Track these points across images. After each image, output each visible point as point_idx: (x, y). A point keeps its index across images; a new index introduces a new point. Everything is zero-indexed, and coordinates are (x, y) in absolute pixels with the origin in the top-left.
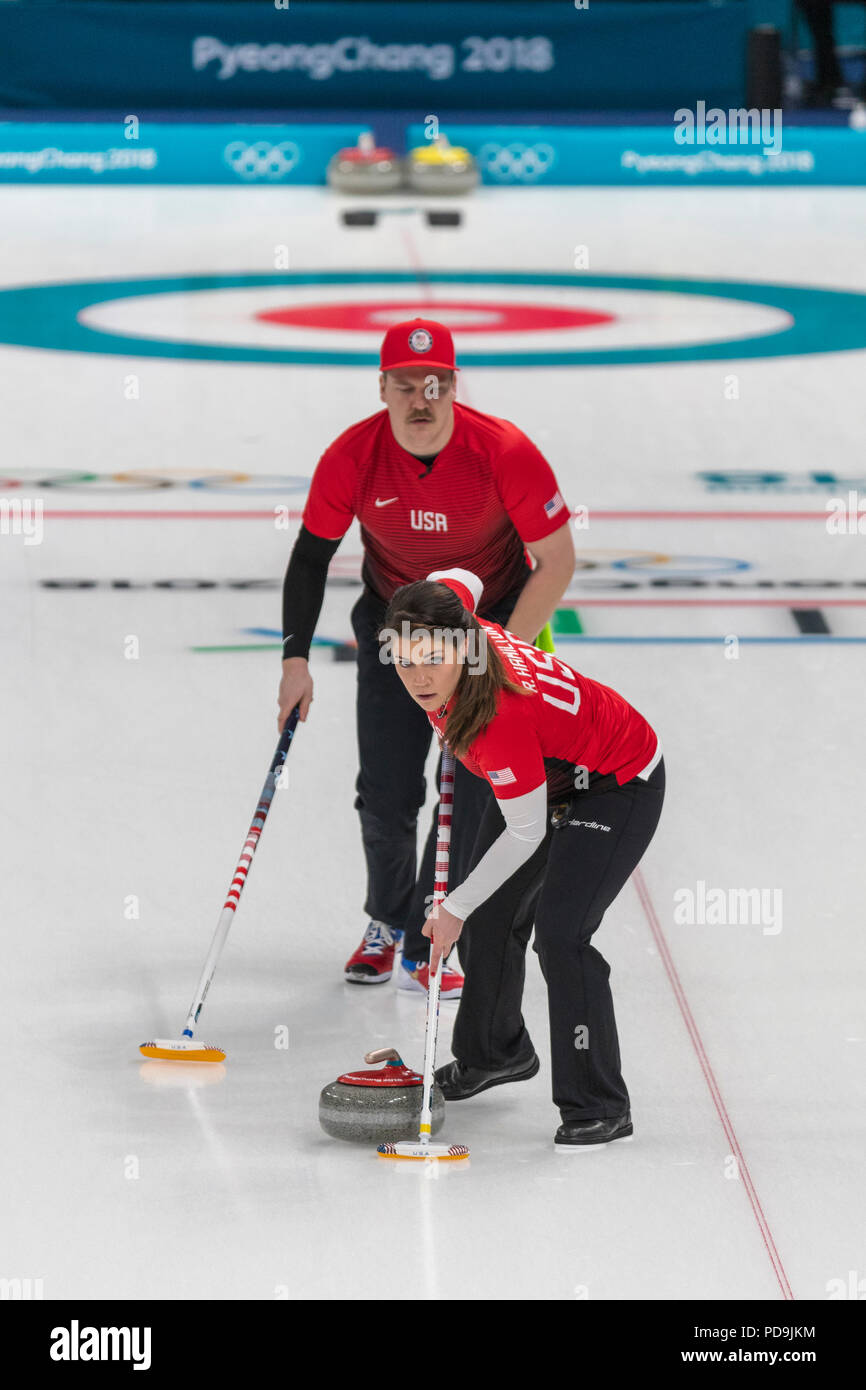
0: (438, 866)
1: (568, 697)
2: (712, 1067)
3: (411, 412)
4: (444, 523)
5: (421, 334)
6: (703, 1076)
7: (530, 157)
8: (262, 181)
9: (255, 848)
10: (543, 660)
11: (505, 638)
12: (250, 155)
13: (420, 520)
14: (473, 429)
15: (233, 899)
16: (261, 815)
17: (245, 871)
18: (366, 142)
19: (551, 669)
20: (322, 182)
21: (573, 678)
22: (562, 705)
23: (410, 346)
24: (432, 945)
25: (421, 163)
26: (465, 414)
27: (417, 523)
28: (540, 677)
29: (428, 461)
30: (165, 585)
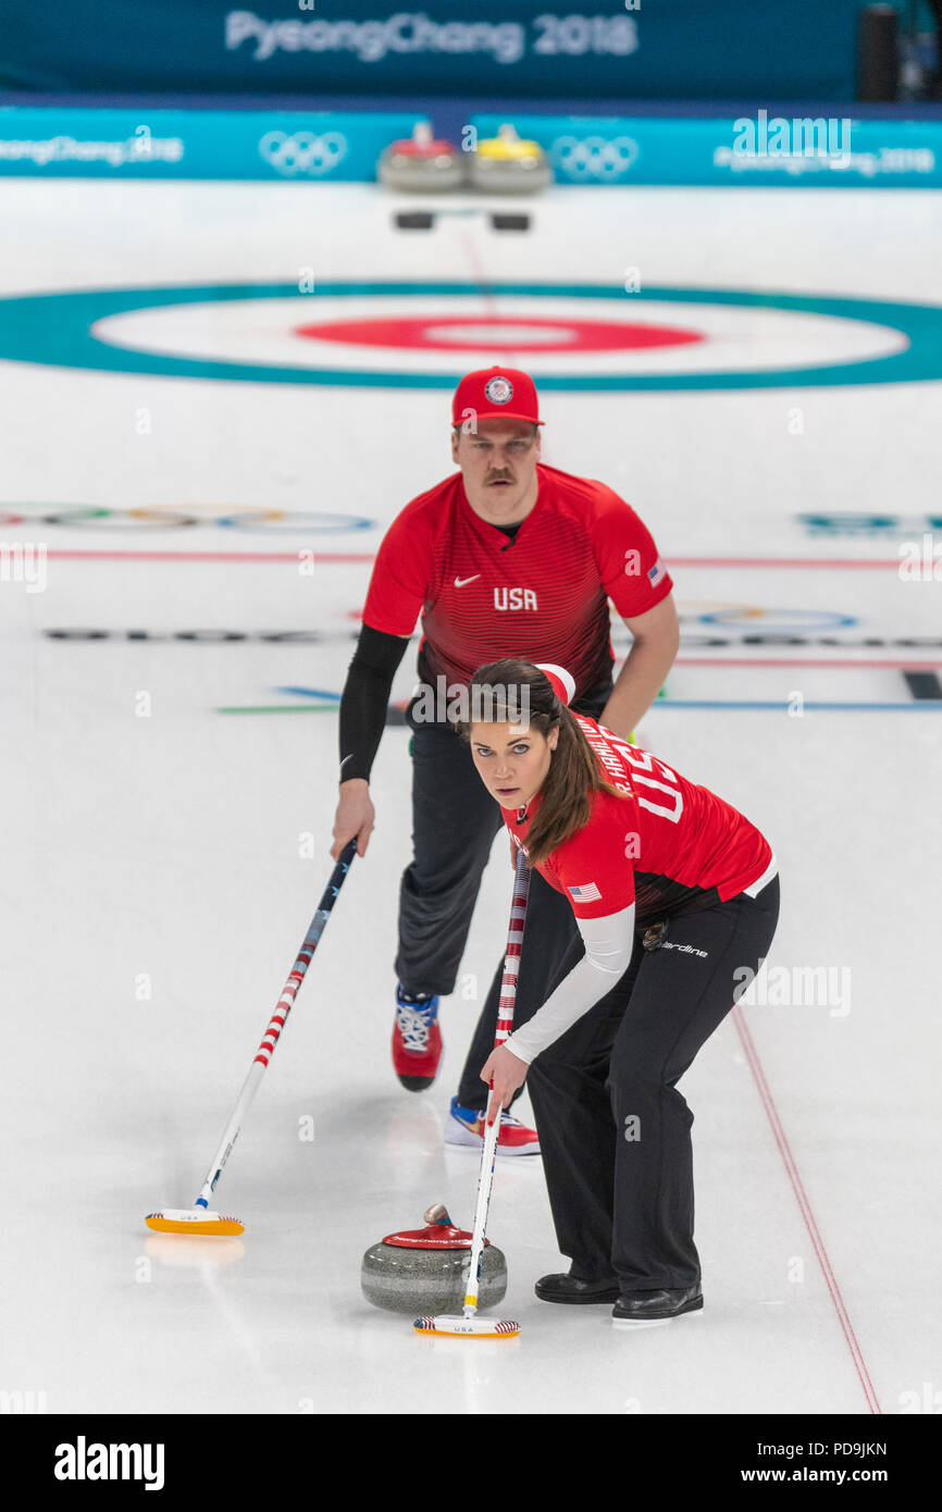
0: (502, 1002)
1: (670, 803)
2: (807, 1193)
3: (489, 473)
4: (534, 601)
5: (500, 382)
6: (797, 1202)
7: (610, 153)
8: (303, 177)
9: (294, 996)
10: (641, 759)
11: (599, 733)
12: (289, 148)
13: (505, 599)
14: (560, 492)
15: (265, 1052)
16: (305, 959)
17: (281, 1021)
18: (422, 133)
19: (650, 770)
20: (371, 178)
21: (674, 780)
22: (661, 811)
23: (487, 396)
24: (491, 1092)
25: (485, 158)
26: (548, 475)
27: (501, 603)
28: (636, 778)
29: (511, 531)
30: (188, 637)
